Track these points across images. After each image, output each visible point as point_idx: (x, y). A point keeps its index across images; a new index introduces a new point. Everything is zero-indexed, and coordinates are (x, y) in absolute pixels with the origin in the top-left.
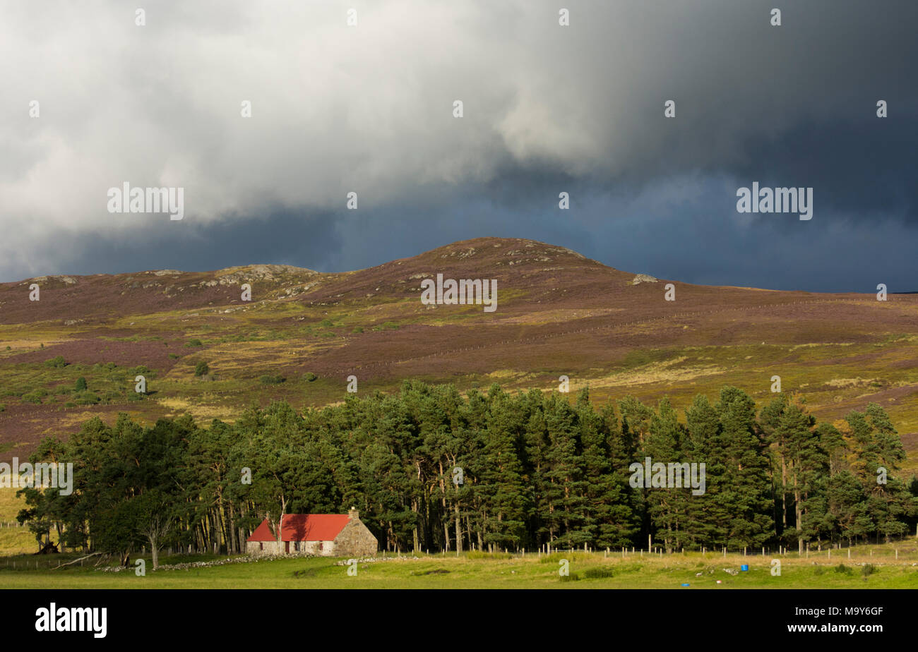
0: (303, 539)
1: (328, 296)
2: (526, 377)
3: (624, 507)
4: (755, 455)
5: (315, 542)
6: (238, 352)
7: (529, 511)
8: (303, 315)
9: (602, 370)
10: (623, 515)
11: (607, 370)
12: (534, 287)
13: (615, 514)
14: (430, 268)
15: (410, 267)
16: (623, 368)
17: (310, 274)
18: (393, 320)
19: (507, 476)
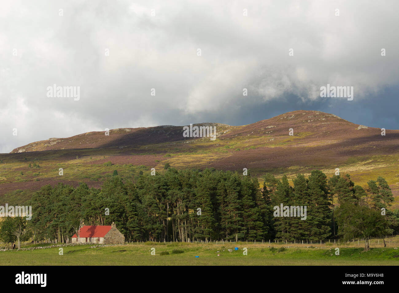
0: (93, 237)
1: (232, 136)
2: (304, 169)
3: (261, 222)
4: (322, 199)
5: (97, 238)
6: (185, 159)
7: (215, 224)
8: (218, 143)
9: (336, 165)
10: (259, 226)
11: (338, 166)
12: (317, 131)
13: (255, 226)
14: (275, 124)
15: (267, 123)
16: (345, 165)
17: (227, 126)
18: (254, 145)
19: (205, 209)
